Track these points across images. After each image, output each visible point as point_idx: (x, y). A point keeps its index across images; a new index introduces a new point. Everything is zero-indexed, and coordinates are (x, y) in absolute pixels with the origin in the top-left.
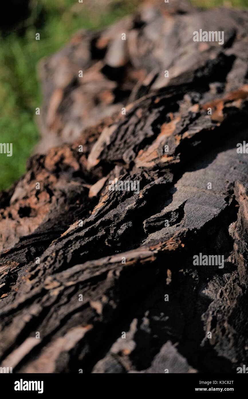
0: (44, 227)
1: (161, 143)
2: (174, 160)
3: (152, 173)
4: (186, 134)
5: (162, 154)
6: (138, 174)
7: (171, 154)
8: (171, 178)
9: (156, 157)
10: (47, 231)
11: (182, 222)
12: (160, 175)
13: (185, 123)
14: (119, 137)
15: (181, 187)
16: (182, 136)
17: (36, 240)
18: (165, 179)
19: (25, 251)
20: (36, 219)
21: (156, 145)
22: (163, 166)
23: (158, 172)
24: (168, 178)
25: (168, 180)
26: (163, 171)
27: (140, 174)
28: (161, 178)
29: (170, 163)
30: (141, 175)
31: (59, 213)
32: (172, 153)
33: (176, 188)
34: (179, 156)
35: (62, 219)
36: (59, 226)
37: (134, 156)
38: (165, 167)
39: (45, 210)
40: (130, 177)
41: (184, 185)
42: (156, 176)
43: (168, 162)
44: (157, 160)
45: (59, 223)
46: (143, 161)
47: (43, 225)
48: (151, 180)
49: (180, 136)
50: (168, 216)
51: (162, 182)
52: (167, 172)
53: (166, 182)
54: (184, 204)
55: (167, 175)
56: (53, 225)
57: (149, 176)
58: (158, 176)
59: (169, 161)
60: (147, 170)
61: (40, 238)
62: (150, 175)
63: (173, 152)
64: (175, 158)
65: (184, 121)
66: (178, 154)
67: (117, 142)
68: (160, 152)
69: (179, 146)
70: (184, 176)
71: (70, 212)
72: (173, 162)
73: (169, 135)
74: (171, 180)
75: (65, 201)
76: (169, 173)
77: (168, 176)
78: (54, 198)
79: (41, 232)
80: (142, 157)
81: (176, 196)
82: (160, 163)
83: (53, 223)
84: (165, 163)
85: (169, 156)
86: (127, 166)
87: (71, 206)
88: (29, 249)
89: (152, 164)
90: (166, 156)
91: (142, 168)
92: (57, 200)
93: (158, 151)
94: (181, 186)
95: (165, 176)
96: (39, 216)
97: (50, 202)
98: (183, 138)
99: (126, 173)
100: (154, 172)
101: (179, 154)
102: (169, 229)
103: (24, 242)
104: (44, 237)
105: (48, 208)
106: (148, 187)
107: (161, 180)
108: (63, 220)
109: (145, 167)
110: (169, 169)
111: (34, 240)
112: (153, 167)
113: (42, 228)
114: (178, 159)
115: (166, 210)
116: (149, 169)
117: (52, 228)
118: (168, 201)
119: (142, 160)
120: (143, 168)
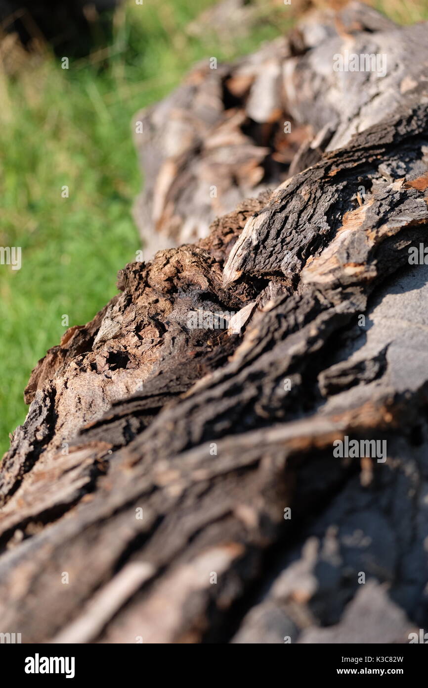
0: (152, 385)
1: (342, 242)
2: (367, 271)
3: (331, 293)
4: (385, 228)
5: (345, 261)
6: (307, 294)
7: (360, 261)
8: (362, 304)
9: (335, 266)
10: (157, 392)
11: (384, 379)
12: (345, 297)
13: (382, 210)
14: (273, 233)
15: (382, 319)
16: (377, 232)
17: (140, 406)
18: (352, 304)
19: (120, 424)
20: (138, 371)
21: (334, 246)
22: (348, 282)
23: (341, 293)
24: (358, 303)
25: (358, 306)
26: (349, 290)
27: (310, 295)
28: (345, 303)
29: (360, 277)
30: (312, 297)
31: (178, 362)
32: (363, 260)
33: (372, 321)
34: (376, 265)
35: (182, 372)
36: (178, 383)
37: (299, 266)
38: (353, 285)
39: (153, 357)
40: (294, 299)
41: (386, 317)
42: (336, 299)
43: (355, 275)
44: (337, 272)
45: (177, 379)
46: (314, 273)
47: (150, 381)
48: (329, 306)
49: (375, 230)
50: (360, 367)
51: (348, 309)
52: (356, 293)
53: (355, 309)
54: (386, 349)
55: (355, 298)
56: (168, 381)
57: (325, 298)
58: (340, 298)
59: (359, 274)
60: (321, 288)
61: (147, 404)
62: (326, 296)
63: (364, 258)
64: (369, 268)
65: (381, 205)
66: (373, 261)
67: (270, 242)
68: (342, 258)
69: (373, 247)
70: (385, 300)
71: (196, 360)
72: (365, 275)
73: (355, 229)
74: (363, 306)
75: (187, 341)
76: (359, 294)
77: (358, 300)
78: (167, 336)
79: (147, 392)
80: (311, 267)
81: (371, 334)
82: (342, 277)
83: (167, 378)
84: (352, 276)
85: (357, 265)
86: (289, 283)
87: (198, 349)
88: (127, 421)
89: (330, 279)
90: (352, 264)
91: (312, 284)
92: (173, 339)
93: (338, 257)
94: (380, 318)
95: (352, 299)
96: (142, 366)
97: (161, 343)
98: (380, 234)
99: (286, 293)
100: (333, 292)
101: (375, 262)
102: (362, 390)
103: (119, 410)
104: (154, 402)
105: (157, 353)
106: (324, 316)
107: (346, 306)
108: (186, 374)
109: (318, 283)
110: (358, 288)
111: (137, 406)
112: (331, 283)
113: (149, 386)
114: (372, 270)
115: (356, 357)
116: (324, 287)
117: (167, 386)
118: (360, 342)
119: (312, 271)
120: (315, 284)
